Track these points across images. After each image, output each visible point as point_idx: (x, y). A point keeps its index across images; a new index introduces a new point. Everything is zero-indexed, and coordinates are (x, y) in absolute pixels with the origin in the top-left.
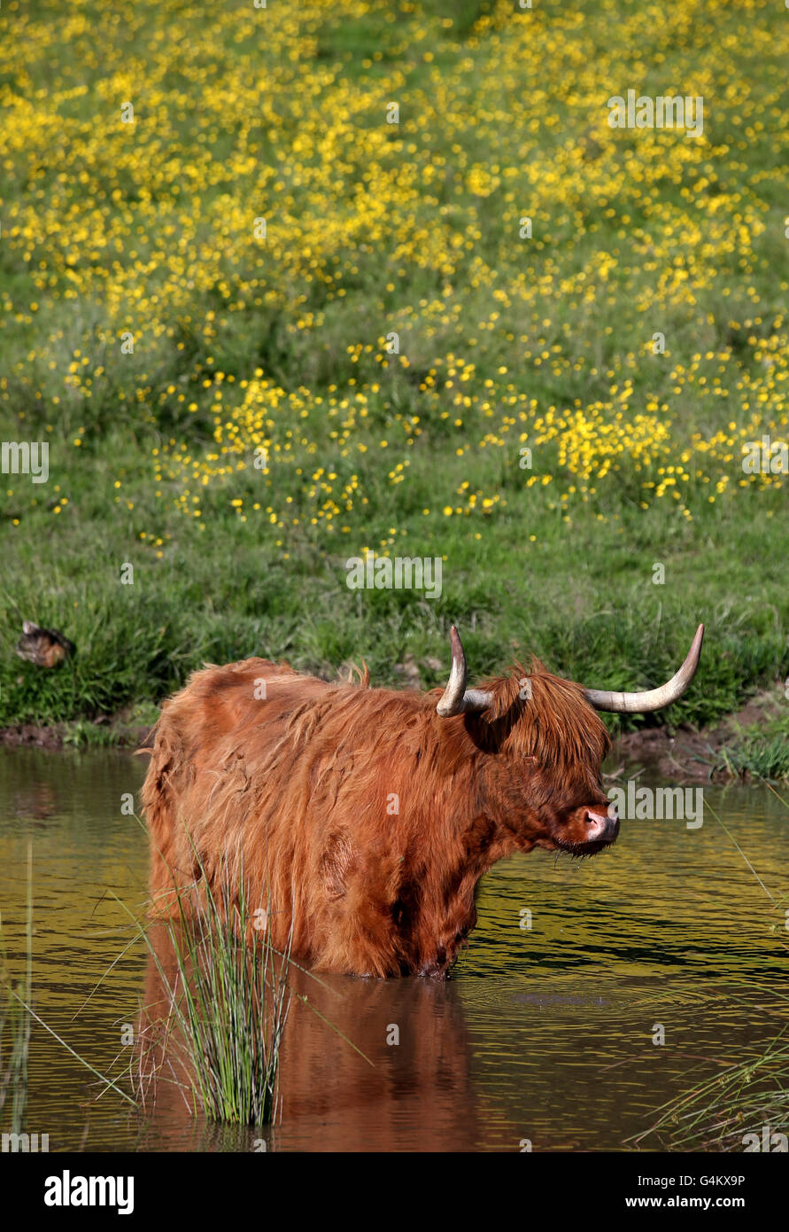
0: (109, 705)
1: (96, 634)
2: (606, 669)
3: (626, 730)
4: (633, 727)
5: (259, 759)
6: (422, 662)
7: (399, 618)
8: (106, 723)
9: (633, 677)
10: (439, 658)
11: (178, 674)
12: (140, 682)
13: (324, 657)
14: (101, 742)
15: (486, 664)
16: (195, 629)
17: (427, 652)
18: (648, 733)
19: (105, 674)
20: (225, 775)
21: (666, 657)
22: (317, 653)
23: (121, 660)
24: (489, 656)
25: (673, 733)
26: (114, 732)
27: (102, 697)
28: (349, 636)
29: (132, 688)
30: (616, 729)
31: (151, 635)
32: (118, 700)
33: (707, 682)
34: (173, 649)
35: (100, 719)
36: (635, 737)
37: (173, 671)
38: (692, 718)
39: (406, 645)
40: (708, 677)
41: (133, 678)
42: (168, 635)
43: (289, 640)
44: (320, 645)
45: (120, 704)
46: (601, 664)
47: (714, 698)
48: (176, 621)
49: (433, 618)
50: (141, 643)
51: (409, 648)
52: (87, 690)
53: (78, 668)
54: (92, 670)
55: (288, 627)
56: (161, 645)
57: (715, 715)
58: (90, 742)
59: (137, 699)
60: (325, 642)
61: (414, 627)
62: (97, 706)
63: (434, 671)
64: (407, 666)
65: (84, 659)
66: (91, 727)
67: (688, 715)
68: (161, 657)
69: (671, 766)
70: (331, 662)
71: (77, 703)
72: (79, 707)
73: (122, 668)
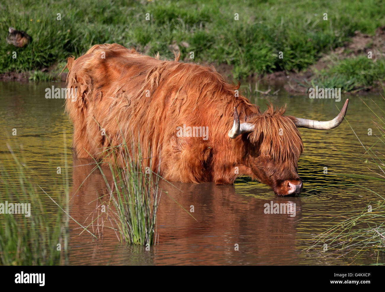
0: (47, 63)
1: (41, 33)
2: (259, 46)
3: (268, 72)
4: (271, 71)
5: (133, 92)
6: (180, 44)
7: (169, 25)
8: (46, 71)
9: (271, 50)
10: (187, 42)
11: (76, 50)
12: (60, 53)
13: (138, 42)
14: (45, 80)
15: (208, 44)
16: (82, 30)
17: (182, 40)
18: (277, 73)
19: (45, 50)
20: (117, 99)
21: (284, 41)
22: (135, 40)
23: (52, 44)
24: (209, 41)
25: (288, 73)
26: (51, 75)
27: (44, 60)
28: (149, 33)
29: (57, 56)
30: (264, 72)
31: (64, 33)
32: (51, 61)
33: (301, 51)
34: (74, 39)
35: (44, 69)
36: (272, 75)
37: (74, 49)
38: (296, 67)
39: (173, 37)
40: (302, 49)
41: (57, 51)
42: (71, 33)
43: (123, 34)
44: (136, 37)
45: (52, 63)
46: (257, 44)
47: (305, 58)
48: (73, 27)
49: (184, 25)
50: (60, 36)
51: (174, 38)
52: (38, 57)
53: (34, 47)
54: (40, 48)
55: (122, 30)
56: (68, 38)
57: (305, 65)
58: (40, 79)
59: (59, 61)
60: (138, 36)
61: (176, 29)
62: (42, 64)
63: (185, 48)
64: (174, 46)
65: (36, 43)
66: (40, 72)
67: (294, 66)
68: (69, 42)
69: (290, 88)
70: (142, 44)
71: (33, 62)
72: (34, 64)
73: (52, 47)
